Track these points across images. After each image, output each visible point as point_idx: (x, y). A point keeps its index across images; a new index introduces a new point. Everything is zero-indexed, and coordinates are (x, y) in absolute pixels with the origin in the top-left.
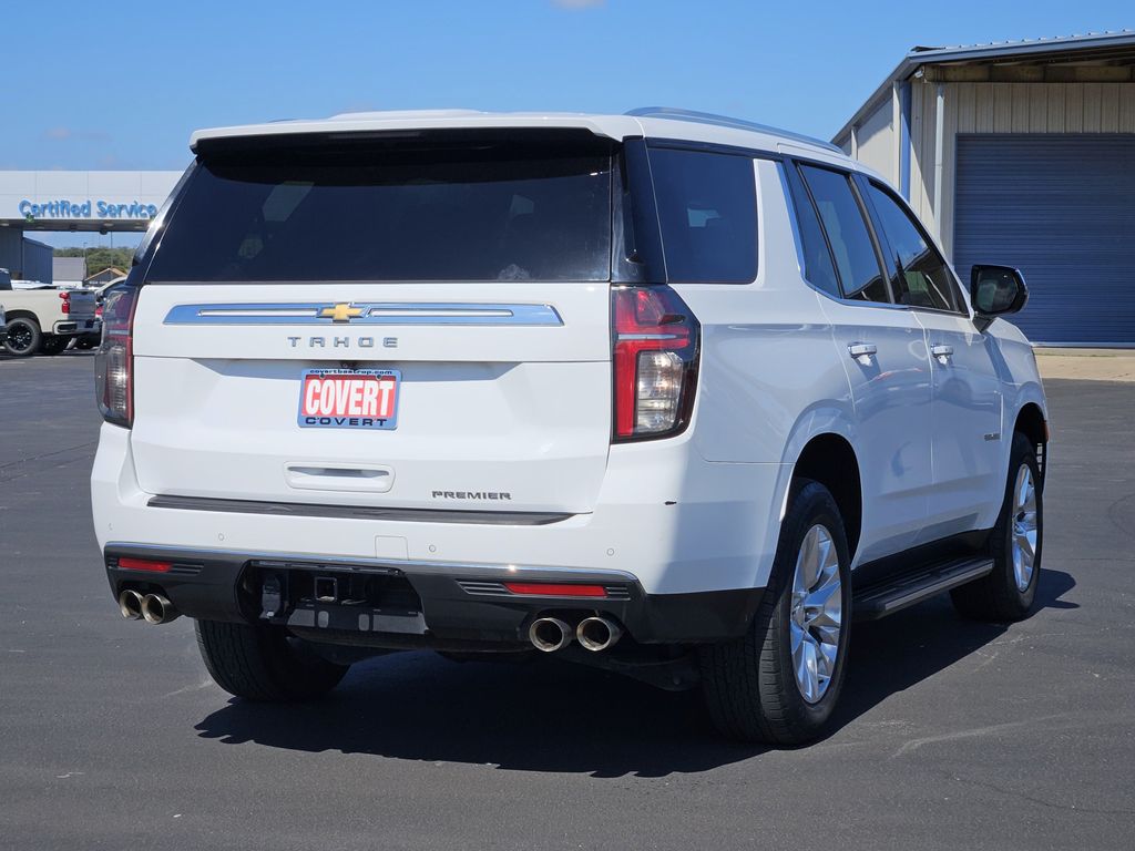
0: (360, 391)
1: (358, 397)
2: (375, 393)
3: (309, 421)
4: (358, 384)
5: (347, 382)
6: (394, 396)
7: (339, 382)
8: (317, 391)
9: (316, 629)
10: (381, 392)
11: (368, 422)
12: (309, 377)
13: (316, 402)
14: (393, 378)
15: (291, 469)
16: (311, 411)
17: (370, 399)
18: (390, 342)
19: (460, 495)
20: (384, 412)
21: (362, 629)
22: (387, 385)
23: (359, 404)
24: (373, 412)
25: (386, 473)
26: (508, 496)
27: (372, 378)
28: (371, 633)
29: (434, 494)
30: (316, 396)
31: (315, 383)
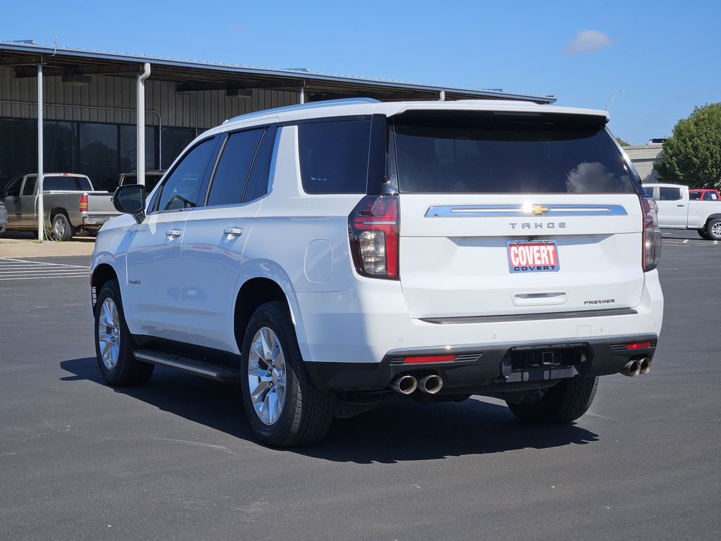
0: (539, 252)
1: (538, 255)
2: (546, 252)
3: (516, 269)
4: (536, 248)
5: (531, 247)
6: (555, 253)
7: (527, 247)
8: (516, 252)
9: (522, 383)
10: (548, 251)
11: (546, 268)
12: (511, 245)
13: (517, 259)
14: (553, 244)
15: (516, 296)
16: (516, 264)
17: (544, 255)
18: (562, 225)
19: (596, 302)
20: (552, 262)
21: (545, 378)
22: (551, 248)
23: (539, 258)
24: (547, 263)
25: (564, 294)
26: (613, 301)
27: (543, 244)
28: (550, 380)
29: (585, 303)
30: (516, 255)
31: (513, 248)
